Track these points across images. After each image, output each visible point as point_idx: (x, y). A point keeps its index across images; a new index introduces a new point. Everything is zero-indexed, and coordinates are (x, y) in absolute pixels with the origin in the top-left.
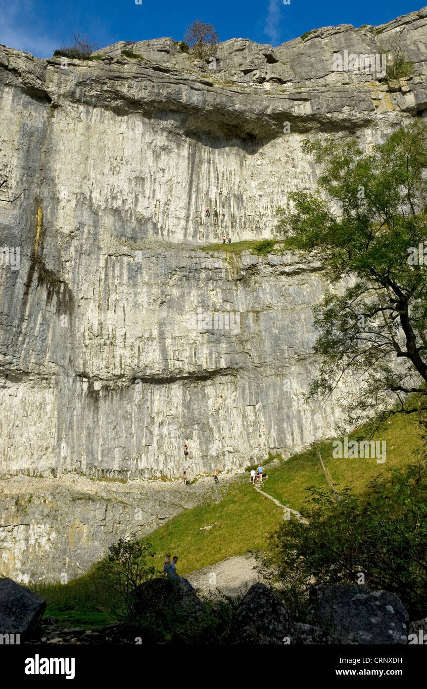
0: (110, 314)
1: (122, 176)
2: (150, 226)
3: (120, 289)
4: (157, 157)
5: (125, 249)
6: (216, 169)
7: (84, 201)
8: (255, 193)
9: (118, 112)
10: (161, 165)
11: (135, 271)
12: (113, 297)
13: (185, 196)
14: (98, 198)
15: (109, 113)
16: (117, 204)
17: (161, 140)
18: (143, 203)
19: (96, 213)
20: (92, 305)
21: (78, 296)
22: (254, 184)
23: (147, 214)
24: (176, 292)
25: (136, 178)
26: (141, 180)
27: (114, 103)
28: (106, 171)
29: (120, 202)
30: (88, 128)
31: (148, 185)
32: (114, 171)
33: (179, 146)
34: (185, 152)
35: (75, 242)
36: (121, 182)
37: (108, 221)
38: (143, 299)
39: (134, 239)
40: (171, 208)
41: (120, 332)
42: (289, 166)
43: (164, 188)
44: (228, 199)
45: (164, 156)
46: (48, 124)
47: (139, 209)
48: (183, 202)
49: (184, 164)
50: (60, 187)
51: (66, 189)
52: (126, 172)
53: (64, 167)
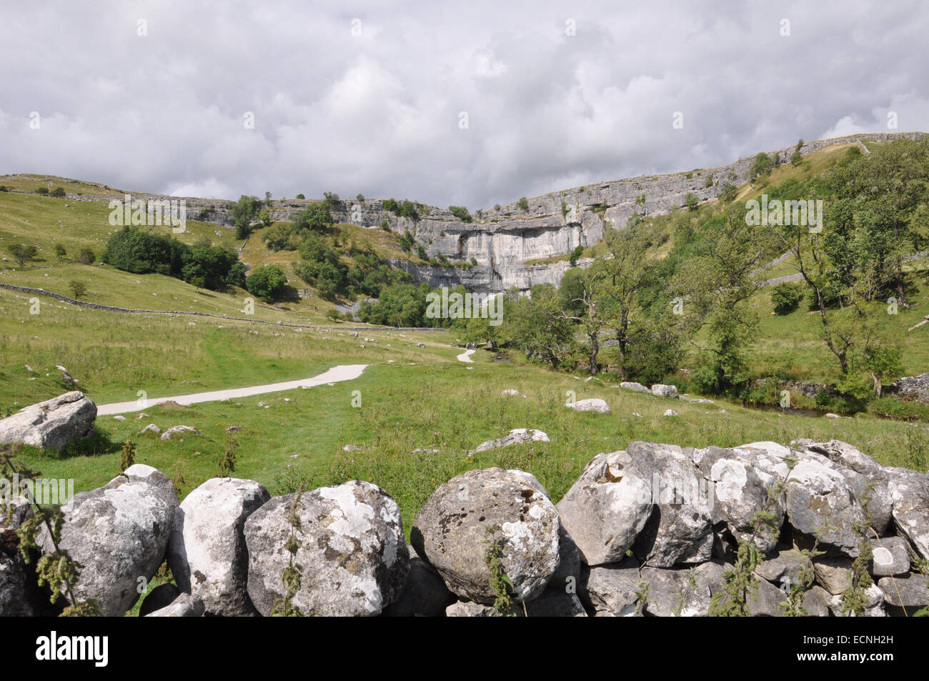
0: (508, 279)
2: (515, 257)
3: (509, 274)
4: (515, 241)
5: (509, 266)
6: (529, 242)
7: (501, 256)
8: (538, 245)
9: (505, 233)
10: (516, 243)
11: (511, 270)
12: (508, 276)
13: (522, 248)
14: (504, 255)
15: (503, 234)
16: (508, 255)
17: (515, 237)
18: (513, 252)
19: (503, 258)
20: (505, 277)
21: (502, 276)
22: (538, 243)
23: (514, 255)
24: (519, 274)
26: (512, 247)
28: (504, 248)
30: (500, 239)
31: (514, 248)
33: (520, 237)
34: (522, 238)
35: (500, 266)
36: (508, 249)
37: (506, 259)
39: (511, 263)
40: (519, 252)
41: (510, 282)
43: (517, 248)
44: (532, 247)
45: (517, 240)
46: (492, 240)
47: (512, 254)
48: (522, 250)
51: (497, 255)
52: (508, 247)
53: (496, 251)
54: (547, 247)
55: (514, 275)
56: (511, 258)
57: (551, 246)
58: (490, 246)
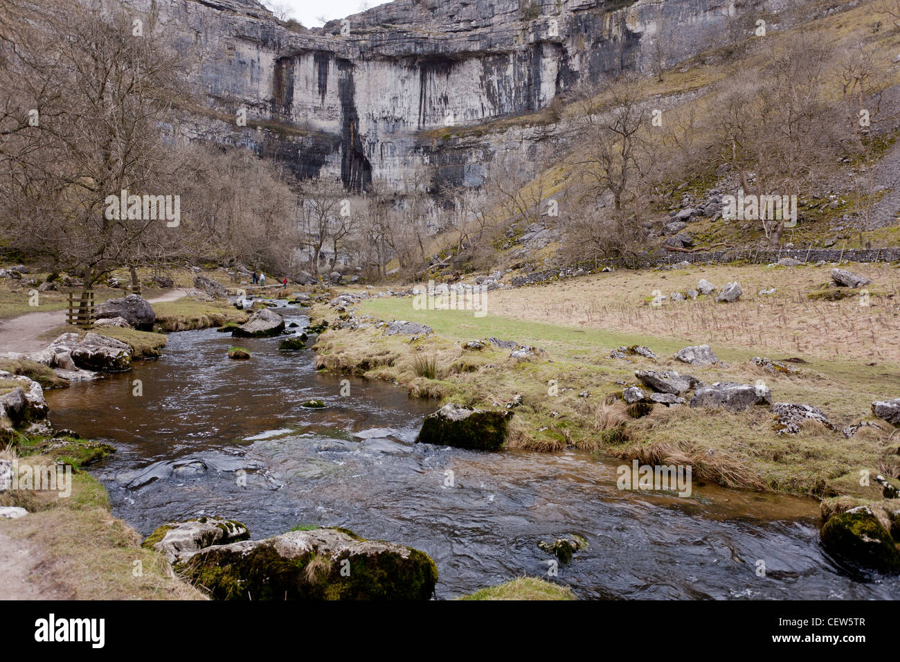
0: (384, 170)
1: (387, 99)
2: (401, 121)
3: (387, 158)
4: (403, 82)
5: (389, 139)
6: (434, 82)
7: (370, 117)
8: (454, 95)
9: (382, 60)
10: (405, 88)
11: (393, 149)
12: (385, 162)
13: (418, 101)
14: (376, 115)
15: (378, 63)
16: (385, 114)
17: (405, 73)
18: (397, 110)
19: (375, 122)
20: (377, 166)
21: (371, 162)
22: (453, 90)
23: (399, 116)
24: (410, 158)
25: (394, 98)
26: (395, 98)
27: (380, 58)
28: (379, 98)
29: (386, 113)
30: (369, 75)
31: (399, 100)
32: (383, 97)
33: (415, 74)
34: (418, 76)
35: (368, 139)
36: (386, 103)
37: (381, 124)
38: (397, 162)
39: (393, 133)
40: (412, 110)
41: (388, 178)
42: (470, 79)
43: (408, 100)
44: (440, 100)
45: (407, 82)
46: (351, 76)
47: (395, 115)
48: (417, 106)
49: (418, 82)
50: (359, 113)
51: (361, 113)
52: (388, 96)
53: (360, 101)
54: (475, 103)
55: (397, 160)
56: (394, 122)
57: (485, 99)
58: (347, 91)
